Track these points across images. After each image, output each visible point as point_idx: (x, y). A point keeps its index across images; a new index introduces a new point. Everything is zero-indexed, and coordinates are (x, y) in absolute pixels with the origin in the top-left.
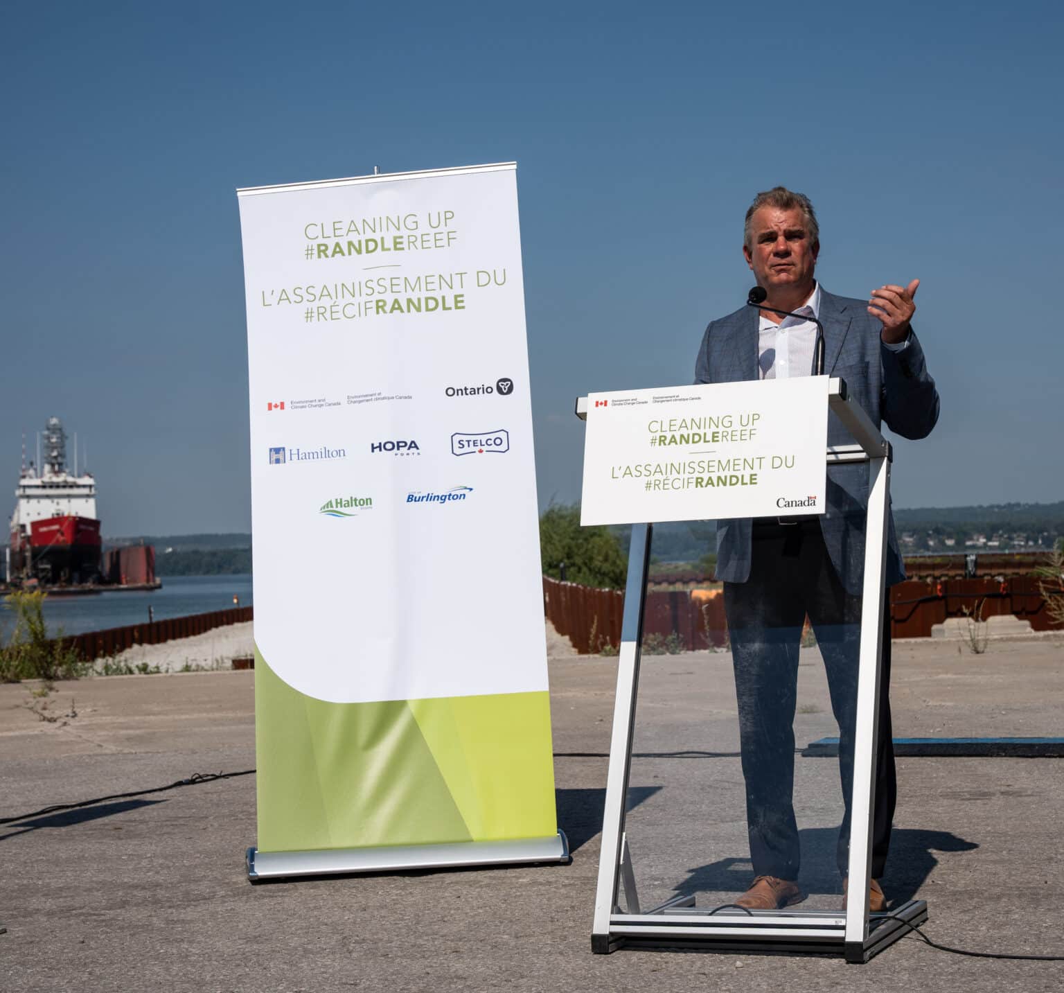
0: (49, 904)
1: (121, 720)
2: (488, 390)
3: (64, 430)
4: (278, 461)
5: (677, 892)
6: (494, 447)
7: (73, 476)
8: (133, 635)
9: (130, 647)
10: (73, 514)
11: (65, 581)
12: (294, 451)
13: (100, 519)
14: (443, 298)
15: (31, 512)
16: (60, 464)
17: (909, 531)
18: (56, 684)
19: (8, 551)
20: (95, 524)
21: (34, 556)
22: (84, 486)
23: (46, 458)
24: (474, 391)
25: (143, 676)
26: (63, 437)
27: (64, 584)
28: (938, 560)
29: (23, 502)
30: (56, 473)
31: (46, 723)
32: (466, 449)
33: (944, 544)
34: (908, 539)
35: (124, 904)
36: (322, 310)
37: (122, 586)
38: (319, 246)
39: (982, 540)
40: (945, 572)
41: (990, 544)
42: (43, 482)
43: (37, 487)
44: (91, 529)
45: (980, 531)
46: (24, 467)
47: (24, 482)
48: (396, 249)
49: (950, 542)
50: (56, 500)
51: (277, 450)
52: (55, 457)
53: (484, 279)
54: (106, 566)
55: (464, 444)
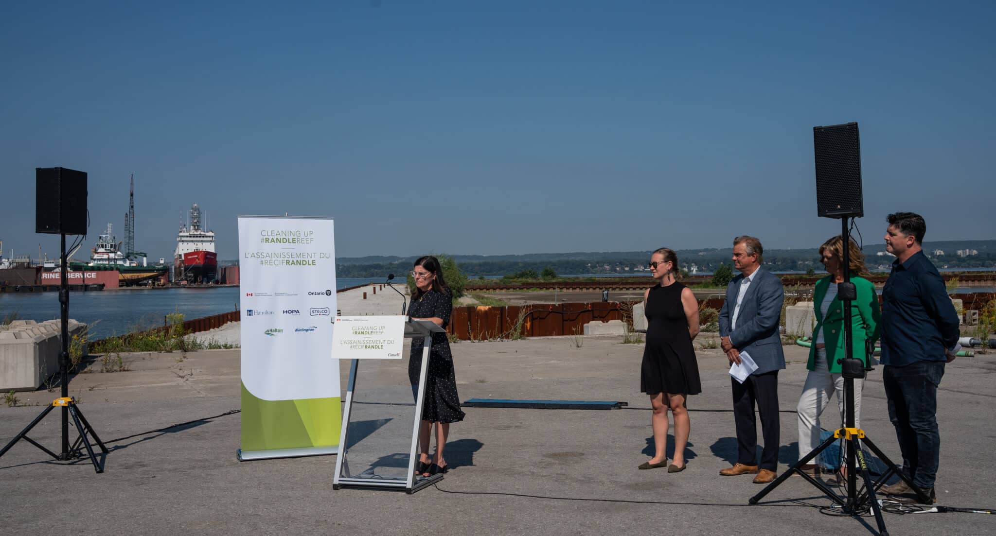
0: (170, 467)
1: (210, 378)
2: (323, 294)
3: (200, 209)
4: (250, 315)
5: (371, 467)
6: (324, 313)
7: (204, 232)
8: (228, 317)
9: (226, 323)
10: (204, 250)
11: (200, 282)
12: (256, 311)
13: (216, 253)
14: (308, 261)
15: (184, 248)
16: (198, 226)
17: (607, 263)
18: (187, 354)
19: (173, 267)
20: (214, 255)
21: (186, 270)
22: (209, 237)
23: (191, 223)
24: (318, 294)
25: (225, 350)
26: (199, 213)
27: (199, 283)
28: (617, 280)
29: (180, 244)
30: (196, 230)
31: (180, 378)
32: (315, 314)
33: (624, 270)
34: (607, 267)
35: (194, 468)
36: (266, 261)
37: (226, 285)
38: (266, 238)
39: (642, 268)
40: (619, 286)
41: (646, 270)
42: (190, 234)
43: (187, 236)
44: (212, 257)
45: (642, 264)
46: (181, 227)
47: (181, 234)
48: (293, 243)
49: (627, 269)
50: (196, 243)
51: (250, 311)
52: (196, 223)
53: (322, 255)
54: (219, 276)
55: (315, 312)
